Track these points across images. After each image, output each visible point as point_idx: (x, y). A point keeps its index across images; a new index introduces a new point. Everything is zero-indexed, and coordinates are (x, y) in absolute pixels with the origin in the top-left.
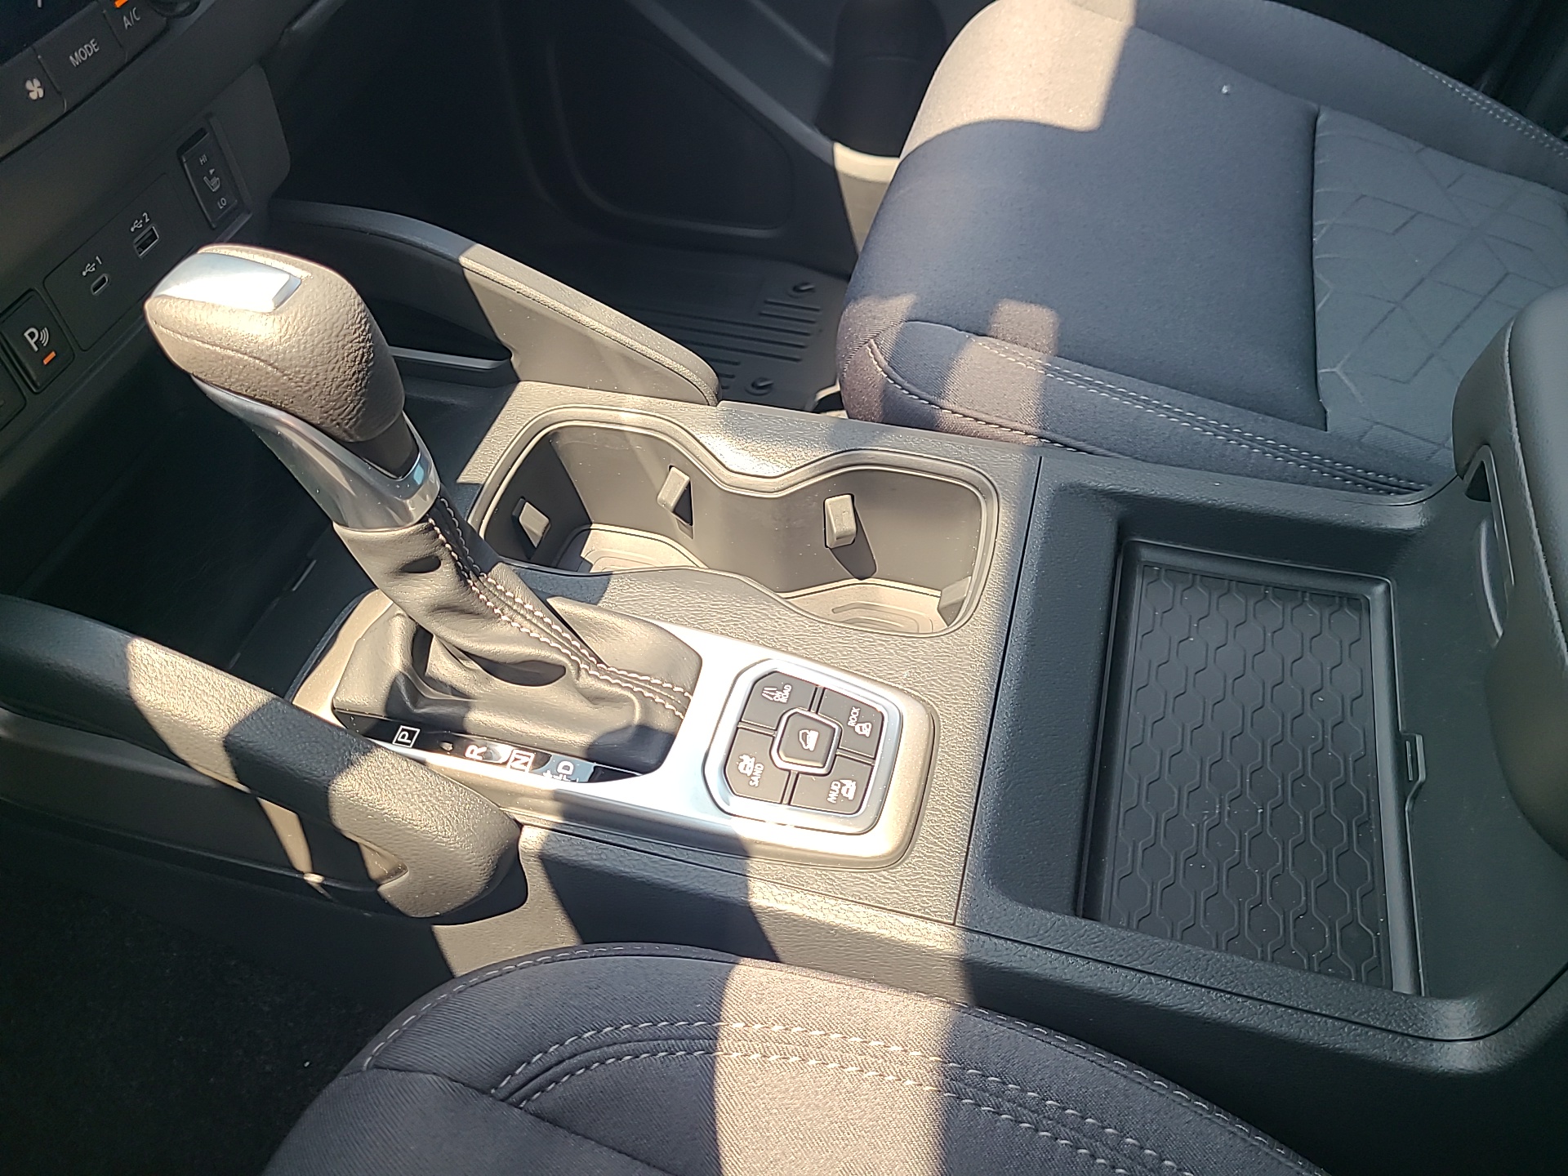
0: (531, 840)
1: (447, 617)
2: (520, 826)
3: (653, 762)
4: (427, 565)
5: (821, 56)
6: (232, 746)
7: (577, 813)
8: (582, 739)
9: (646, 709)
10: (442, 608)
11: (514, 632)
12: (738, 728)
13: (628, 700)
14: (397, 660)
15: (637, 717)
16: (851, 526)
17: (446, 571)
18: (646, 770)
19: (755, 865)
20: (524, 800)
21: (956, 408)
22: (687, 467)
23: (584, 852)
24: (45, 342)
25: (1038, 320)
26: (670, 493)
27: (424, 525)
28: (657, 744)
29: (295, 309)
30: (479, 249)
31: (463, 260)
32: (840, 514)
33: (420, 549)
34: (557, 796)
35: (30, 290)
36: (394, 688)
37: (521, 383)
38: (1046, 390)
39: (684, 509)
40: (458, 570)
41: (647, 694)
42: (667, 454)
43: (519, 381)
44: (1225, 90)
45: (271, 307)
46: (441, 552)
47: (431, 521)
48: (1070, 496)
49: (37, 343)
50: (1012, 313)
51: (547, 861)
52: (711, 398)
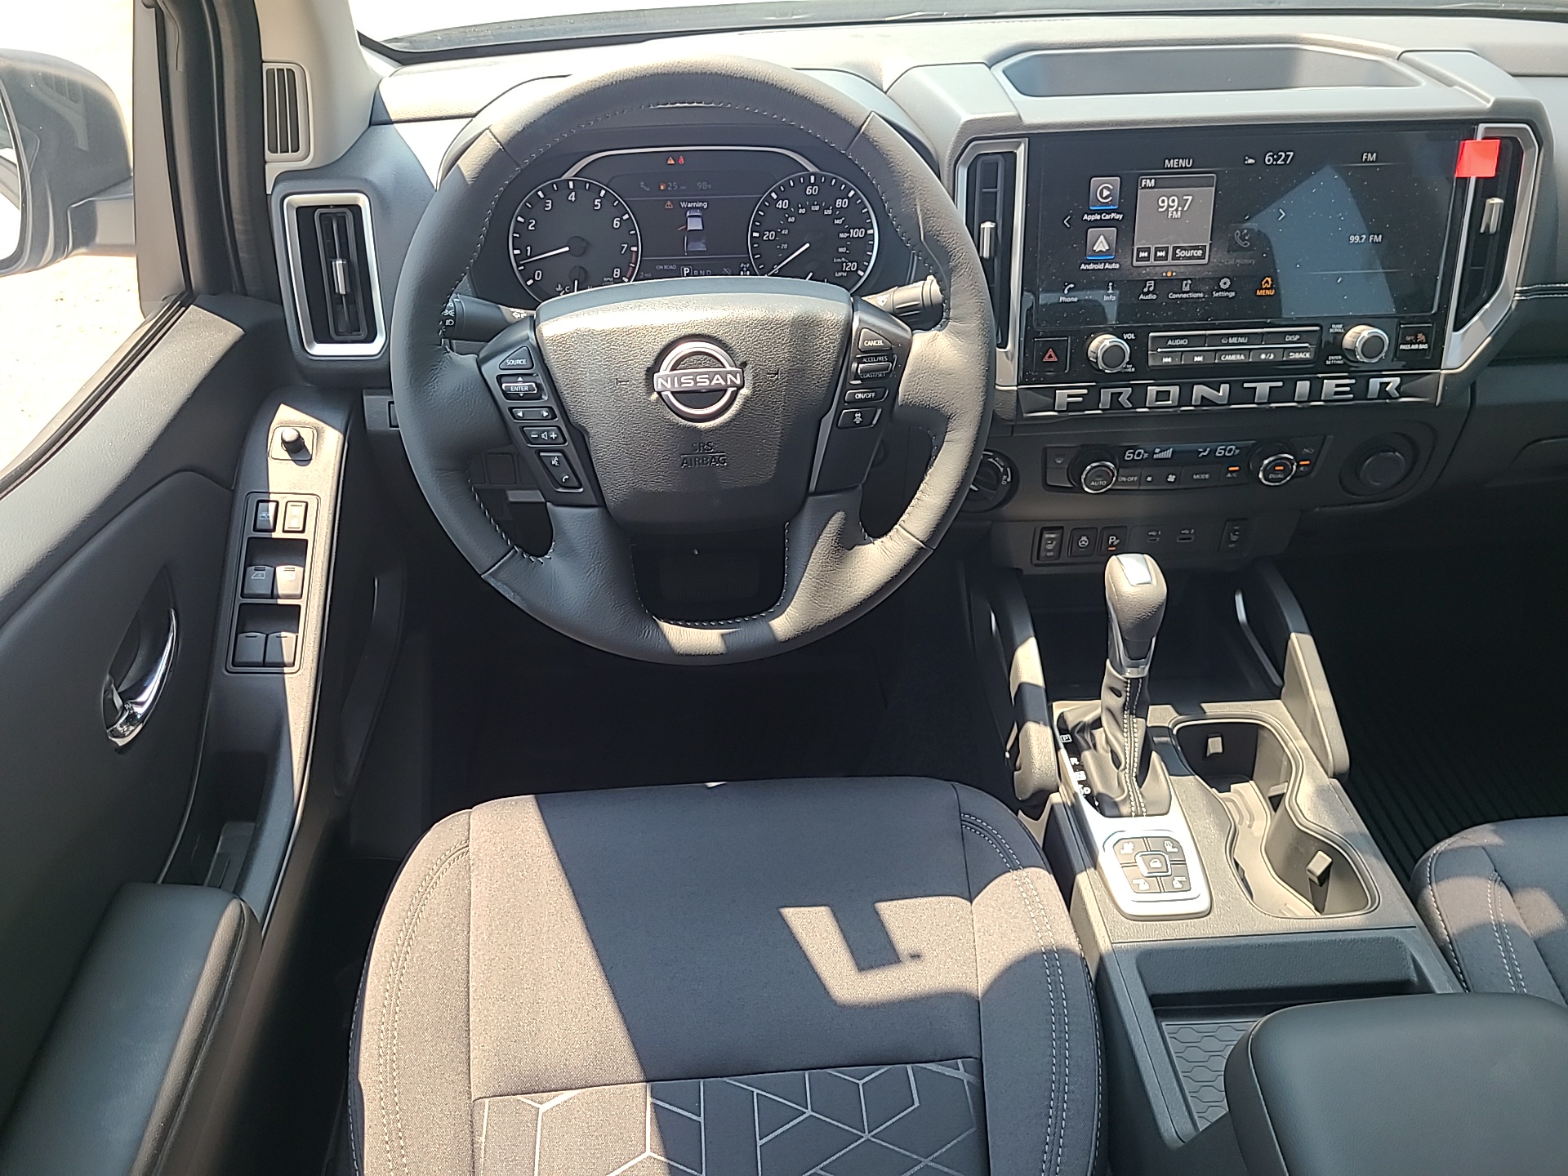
0: (1055, 798)
2: (1058, 791)
3: (1107, 814)
4: (1119, 694)
6: (1021, 686)
7: (1074, 805)
8: (1100, 788)
9: (1124, 800)
10: (1111, 713)
11: (1122, 741)
12: (1143, 838)
13: (1124, 792)
15: (1117, 800)
16: (1318, 872)
17: (1121, 700)
18: (1102, 813)
20: (1067, 787)
21: (1435, 888)
23: (1061, 814)
24: (1115, 543)
26: (1275, 790)
27: (1125, 680)
28: (1115, 812)
29: (1139, 589)
30: (1308, 640)
31: (1293, 635)
32: (1320, 862)
33: (1119, 686)
34: (1075, 795)
35: (1126, 527)
36: (1080, 724)
37: (1278, 701)
38: (1484, 926)
39: (1276, 802)
40: (1125, 705)
41: (1132, 798)
42: (1290, 776)
43: (1278, 697)
45: (1136, 583)
46: (1124, 693)
47: (1129, 681)
49: (1112, 542)
51: (1054, 808)
52: (1331, 772)
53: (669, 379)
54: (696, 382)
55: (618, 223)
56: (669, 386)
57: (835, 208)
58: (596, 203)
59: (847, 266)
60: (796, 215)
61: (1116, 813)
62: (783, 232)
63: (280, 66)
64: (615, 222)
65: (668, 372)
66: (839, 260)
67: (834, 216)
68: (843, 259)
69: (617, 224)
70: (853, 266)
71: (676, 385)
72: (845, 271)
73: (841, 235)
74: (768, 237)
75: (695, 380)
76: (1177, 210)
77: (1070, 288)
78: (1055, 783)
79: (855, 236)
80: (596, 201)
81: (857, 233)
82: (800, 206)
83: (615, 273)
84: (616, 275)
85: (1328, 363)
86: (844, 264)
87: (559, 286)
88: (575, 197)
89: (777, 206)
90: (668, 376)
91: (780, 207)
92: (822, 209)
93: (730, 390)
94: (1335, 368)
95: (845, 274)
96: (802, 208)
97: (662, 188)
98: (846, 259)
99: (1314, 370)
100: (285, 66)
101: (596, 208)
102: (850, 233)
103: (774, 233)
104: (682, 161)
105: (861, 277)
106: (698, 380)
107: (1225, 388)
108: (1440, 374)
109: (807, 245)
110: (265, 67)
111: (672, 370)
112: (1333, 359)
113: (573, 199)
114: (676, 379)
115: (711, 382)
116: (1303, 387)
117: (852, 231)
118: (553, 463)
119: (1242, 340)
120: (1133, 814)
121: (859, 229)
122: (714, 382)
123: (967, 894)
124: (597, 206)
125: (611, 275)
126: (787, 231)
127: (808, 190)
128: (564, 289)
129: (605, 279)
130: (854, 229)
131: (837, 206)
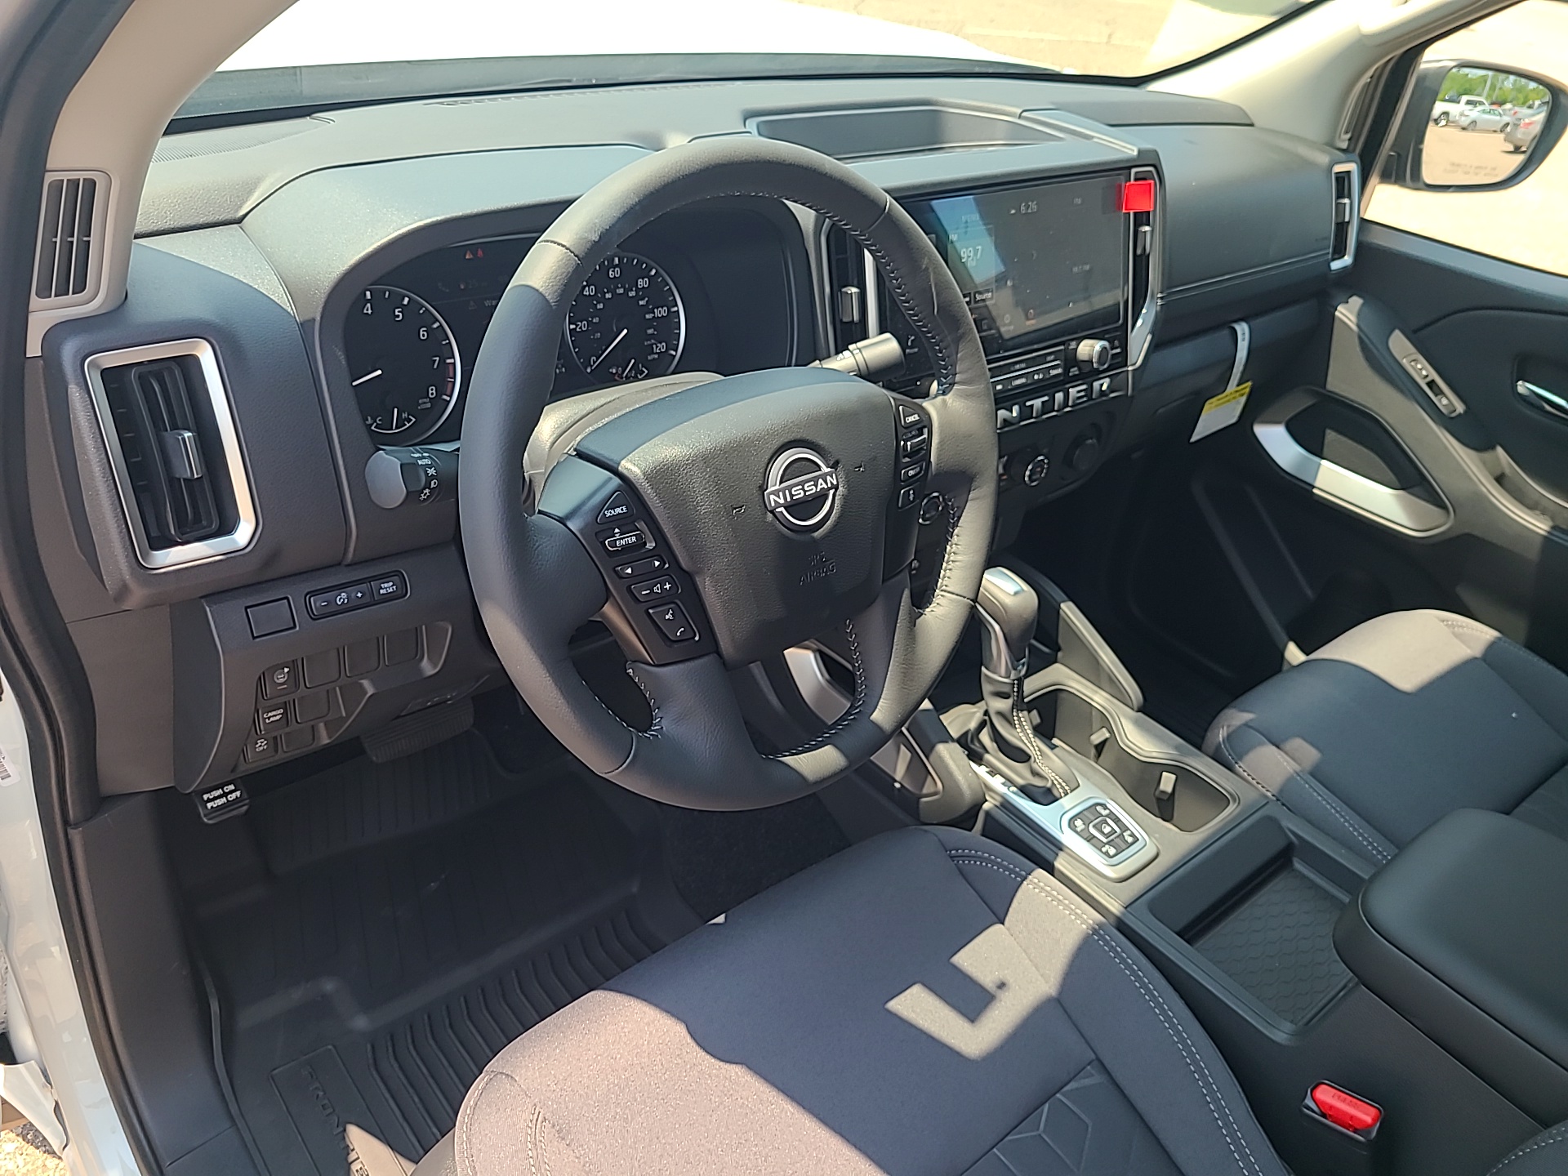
1: (1000, 718)
2: (986, 801)
3: (1046, 802)
4: (1004, 696)
5: (1309, 592)
7: (1006, 806)
8: (1021, 782)
9: (1052, 786)
10: (1000, 714)
12: (1081, 812)
13: (1047, 780)
14: (973, 725)
16: (1169, 789)
17: (1010, 701)
18: (1043, 804)
19: (1061, 854)
20: (993, 792)
21: (1242, 765)
22: (1111, 731)
23: (1000, 817)
25: (1310, 755)
26: (1097, 738)
27: (1012, 682)
28: (1051, 799)
29: (1019, 598)
30: (1071, 604)
31: (1062, 605)
32: (1168, 782)
33: (1006, 689)
34: (1004, 796)
36: (966, 733)
37: (1056, 665)
38: (1290, 780)
39: (1100, 748)
40: (1013, 704)
42: (1105, 723)
43: (1055, 662)
44: (1514, 715)
45: (1012, 593)
46: (1011, 695)
47: (1015, 682)
48: (1271, 821)
50: (1297, 744)
51: (988, 813)
52: (1136, 708)
53: (781, 494)
54: (805, 491)
55: (425, 333)
56: (782, 501)
57: (638, 290)
58: (397, 313)
59: (657, 347)
60: (604, 300)
61: (1053, 799)
62: (594, 321)
63: (73, 176)
64: (421, 333)
65: (777, 487)
66: (649, 342)
67: (638, 298)
68: (653, 341)
69: (424, 336)
70: (662, 347)
71: (789, 499)
72: (657, 353)
73: (648, 316)
74: (581, 328)
75: (803, 489)
76: (973, 259)
77: (912, 340)
78: (981, 794)
79: (660, 316)
80: (397, 310)
81: (662, 312)
82: (606, 290)
83: (430, 392)
84: (432, 394)
85: (1071, 374)
86: (654, 346)
87: (369, 418)
88: (372, 309)
89: (585, 293)
90: (779, 491)
91: (588, 293)
92: (626, 291)
93: (832, 492)
94: (1075, 378)
95: (656, 356)
96: (608, 292)
97: (462, 287)
98: (655, 340)
99: (1062, 383)
100: (81, 176)
101: (397, 319)
102: (654, 313)
103: (585, 322)
104: (480, 253)
105: (674, 356)
106: (806, 489)
107: (1016, 409)
108: (1128, 371)
109: (625, 331)
110: (49, 178)
111: (781, 483)
112: (1074, 371)
113: (370, 312)
114: (787, 491)
115: (816, 487)
116: (1059, 396)
117: (656, 310)
118: (667, 617)
119: (1023, 365)
120: (1063, 795)
121: (662, 307)
122: (819, 487)
123: (996, 920)
124: (398, 316)
125: (425, 395)
126: (598, 319)
127: (611, 273)
128: (376, 422)
129: (420, 401)
130: (657, 308)
131: (639, 287)
